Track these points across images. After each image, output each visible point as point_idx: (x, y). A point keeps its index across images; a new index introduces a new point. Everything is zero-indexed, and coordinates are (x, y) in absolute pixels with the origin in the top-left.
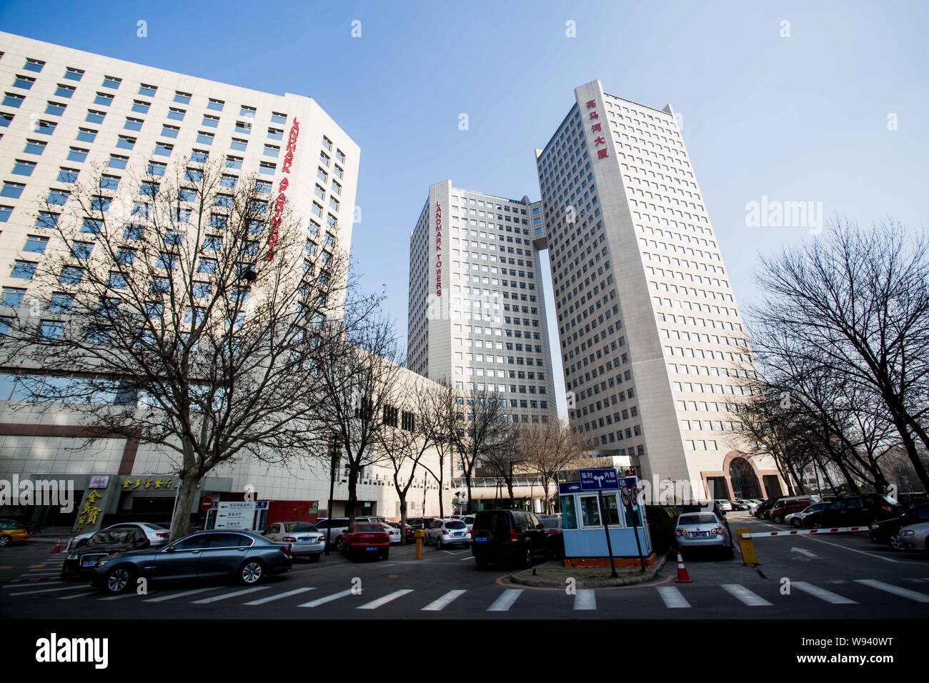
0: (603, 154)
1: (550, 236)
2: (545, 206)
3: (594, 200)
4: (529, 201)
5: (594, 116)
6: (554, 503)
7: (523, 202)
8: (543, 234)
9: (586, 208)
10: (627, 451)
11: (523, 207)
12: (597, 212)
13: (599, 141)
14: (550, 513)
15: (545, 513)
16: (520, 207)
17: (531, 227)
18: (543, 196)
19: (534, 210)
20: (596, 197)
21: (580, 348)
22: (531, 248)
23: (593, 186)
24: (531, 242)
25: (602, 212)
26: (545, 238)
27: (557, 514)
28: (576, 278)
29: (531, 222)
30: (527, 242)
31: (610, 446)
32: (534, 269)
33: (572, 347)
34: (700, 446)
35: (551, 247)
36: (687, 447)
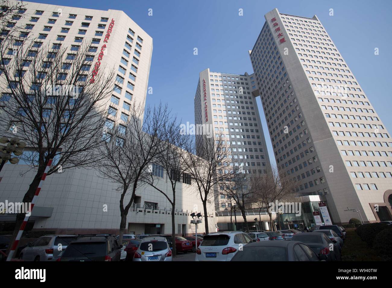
0: (283, 41)
1: (260, 88)
2: (256, 75)
3: (281, 63)
4: (248, 74)
5: (276, 24)
6: (276, 224)
7: (245, 75)
8: (257, 88)
9: (277, 69)
10: (317, 192)
11: (246, 77)
12: (283, 69)
13: (280, 35)
14: (274, 230)
15: (271, 230)
16: (244, 77)
17: (250, 86)
18: (255, 70)
19: (251, 78)
20: (281, 62)
21: (282, 140)
22: (251, 95)
23: (279, 57)
24: (251, 93)
25: (286, 68)
26: (258, 90)
27: (278, 231)
28: (276, 105)
29: (250, 83)
30: (249, 93)
31: (306, 191)
32: (254, 105)
33: (278, 140)
34: (365, 187)
35: (261, 93)
36: (357, 188)
